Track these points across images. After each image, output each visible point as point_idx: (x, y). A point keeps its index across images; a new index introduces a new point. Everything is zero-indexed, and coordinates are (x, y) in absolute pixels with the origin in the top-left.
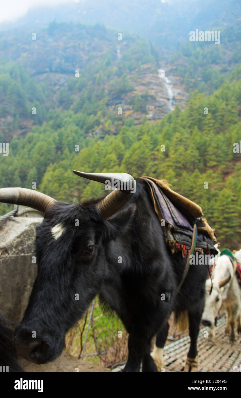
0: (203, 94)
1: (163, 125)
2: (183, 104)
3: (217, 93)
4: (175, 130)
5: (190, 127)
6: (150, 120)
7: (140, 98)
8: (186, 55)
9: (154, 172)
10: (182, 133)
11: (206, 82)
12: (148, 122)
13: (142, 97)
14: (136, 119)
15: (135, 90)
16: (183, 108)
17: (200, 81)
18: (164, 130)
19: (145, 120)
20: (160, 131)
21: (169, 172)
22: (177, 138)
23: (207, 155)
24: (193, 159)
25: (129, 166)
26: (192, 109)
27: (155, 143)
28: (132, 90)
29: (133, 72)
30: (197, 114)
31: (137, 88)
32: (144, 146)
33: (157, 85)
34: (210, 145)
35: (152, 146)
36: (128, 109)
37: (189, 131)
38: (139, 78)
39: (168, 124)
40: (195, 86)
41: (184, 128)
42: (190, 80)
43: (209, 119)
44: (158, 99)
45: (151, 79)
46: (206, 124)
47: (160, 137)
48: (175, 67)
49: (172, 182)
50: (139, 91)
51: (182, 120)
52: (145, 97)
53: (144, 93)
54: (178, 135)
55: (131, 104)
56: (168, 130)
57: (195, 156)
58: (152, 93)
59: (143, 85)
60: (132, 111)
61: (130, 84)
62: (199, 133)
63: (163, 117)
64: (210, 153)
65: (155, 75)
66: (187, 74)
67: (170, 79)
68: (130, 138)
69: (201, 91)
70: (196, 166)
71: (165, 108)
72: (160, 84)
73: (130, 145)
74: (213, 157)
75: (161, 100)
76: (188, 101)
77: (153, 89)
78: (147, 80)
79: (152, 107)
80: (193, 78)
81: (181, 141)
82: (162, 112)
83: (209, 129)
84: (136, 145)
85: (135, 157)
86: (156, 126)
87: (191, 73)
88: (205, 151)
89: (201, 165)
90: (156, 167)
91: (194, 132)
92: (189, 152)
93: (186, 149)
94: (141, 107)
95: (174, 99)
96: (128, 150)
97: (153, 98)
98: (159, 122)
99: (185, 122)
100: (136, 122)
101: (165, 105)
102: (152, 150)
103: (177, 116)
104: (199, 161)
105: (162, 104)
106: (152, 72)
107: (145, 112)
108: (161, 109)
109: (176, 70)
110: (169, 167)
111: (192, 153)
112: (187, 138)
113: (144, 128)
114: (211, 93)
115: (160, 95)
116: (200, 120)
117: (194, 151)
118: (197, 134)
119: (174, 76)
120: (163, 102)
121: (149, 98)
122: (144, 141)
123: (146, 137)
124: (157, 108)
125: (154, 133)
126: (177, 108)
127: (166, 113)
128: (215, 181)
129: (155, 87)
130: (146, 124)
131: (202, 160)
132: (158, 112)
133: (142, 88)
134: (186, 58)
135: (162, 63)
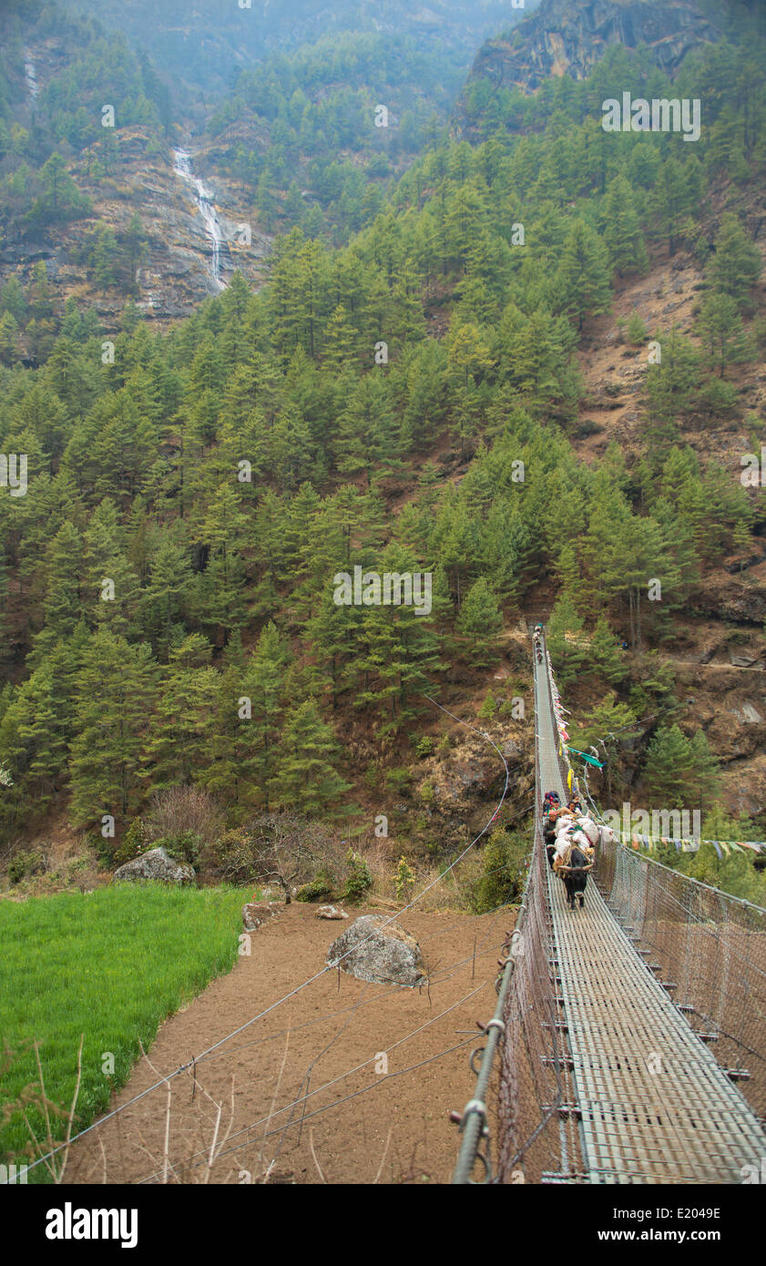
0: (317, 243)
1: (193, 338)
2: (254, 269)
3: (360, 241)
4: (233, 356)
5: (279, 347)
6: (149, 317)
7: (113, 243)
8: (261, 113)
9: (171, 494)
10: (256, 366)
11: (325, 203)
12: (142, 325)
13: (120, 238)
14: (101, 314)
15: (97, 216)
16: (255, 284)
17: (305, 198)
18: (199, 355)
19: (134, 318)
20: (186, 358)
21: (219, 493)
22: (242, 382)
23: (336, 436)
24: (292, 451)
25: (86, 475)
26: (284, 290)
27: (171, 397)
28: (85, 214)
29: (85, 151)
30: (302, 307)
31: (100, 208)
32: (135, 405)
33: (170, 204)
34: (343, 406)
35: (160, 407)
36: (75, 280)
37: (278, 359)
38: (107, 175)
39: (209, 334)
40: (291, 214)
41: (260, 348)
42: (273, 192)
43: (340, 325)
44: (172, 249)
45: (146, 180)
46: (329, 339)
47: (184, 377)
48: (225, 148)
49: (230, 524)
50: (109, 219)
51: (255, 324)
52: (130, 241)
53: (125, 227)
54: (244, 371)
55: (81, 260)
56: (210, 356)
57: (299, 441)
58: (154, 228)
59: (123, 198)
60: (87, 287)
61: (78, 192)
62: (311, 368)
63: (192, 311)
64: (347, 430)
65: (162, 169)
66: (265, 175)
67: (209, 186)
68: (86, 377)
69: (312, 233)
70: (303, 471)
71: (195, 279)
72: (180, 201)
73: (87, 404)
74: (355, 443)
75: (182, 252)
76: (270, 263)
77: (156, 215)
78: (134, 182)
79: (153, 276)
80: (286, 188)
81: (253, 391)
82: (190, 294)
83: (340, 354)
84: (107, 402)
85: (104, 444)
86: (171, 339)
87: (277, 172)
88: (331, 423)
89: (320, 468)
90: (176, 476)
91: (294, 363)
92: (279, 427)
93: (272, 419)
94: (118, 275)
95: (225, 251)
96: (78, 420)
97: (158, 247)
98: (181, 326)
99: (264, 331)
100: (102, 324)
101: (198, 270)
102: (162, 418)
103: (240, 311)
104: (314, 453)
105: (188, 266)
106: (151, 158)
107: (133, 292)
108: (185, 284)
109: (230, 155)
110: (221, 477)
111: (292, 431)
112: (271, 382)
113: (131, 344)
114: (340, 242)
115: (179, 236)
116: (312, 327)
117: (297, 424)
118: (302, 370)
119: (223, 175)
120: (189, 259)
121: (145, 245)
122: (133, 389)
123: (138, 378)
124: (171, 280)
125: (163, 362)
126: (236, 284)
127: (201, 297)
128: (362, 518)
129: (162, 209)
130: (136, 334)
131: (321, 453)
132: (174, 292)
133: (119, 208)
134: (263, 121)
135: (185, 130)
